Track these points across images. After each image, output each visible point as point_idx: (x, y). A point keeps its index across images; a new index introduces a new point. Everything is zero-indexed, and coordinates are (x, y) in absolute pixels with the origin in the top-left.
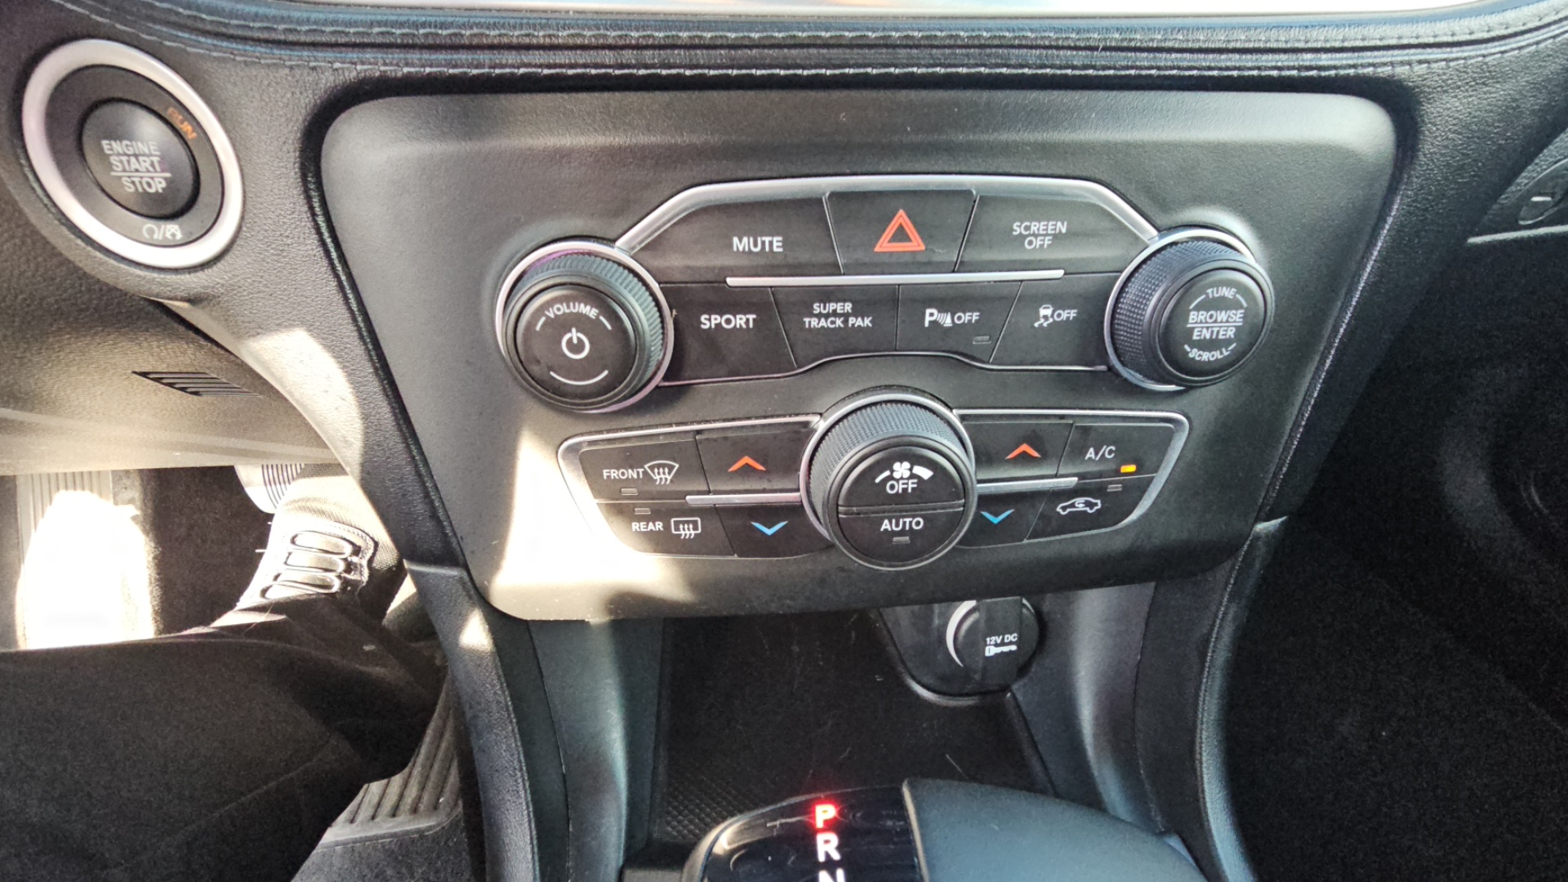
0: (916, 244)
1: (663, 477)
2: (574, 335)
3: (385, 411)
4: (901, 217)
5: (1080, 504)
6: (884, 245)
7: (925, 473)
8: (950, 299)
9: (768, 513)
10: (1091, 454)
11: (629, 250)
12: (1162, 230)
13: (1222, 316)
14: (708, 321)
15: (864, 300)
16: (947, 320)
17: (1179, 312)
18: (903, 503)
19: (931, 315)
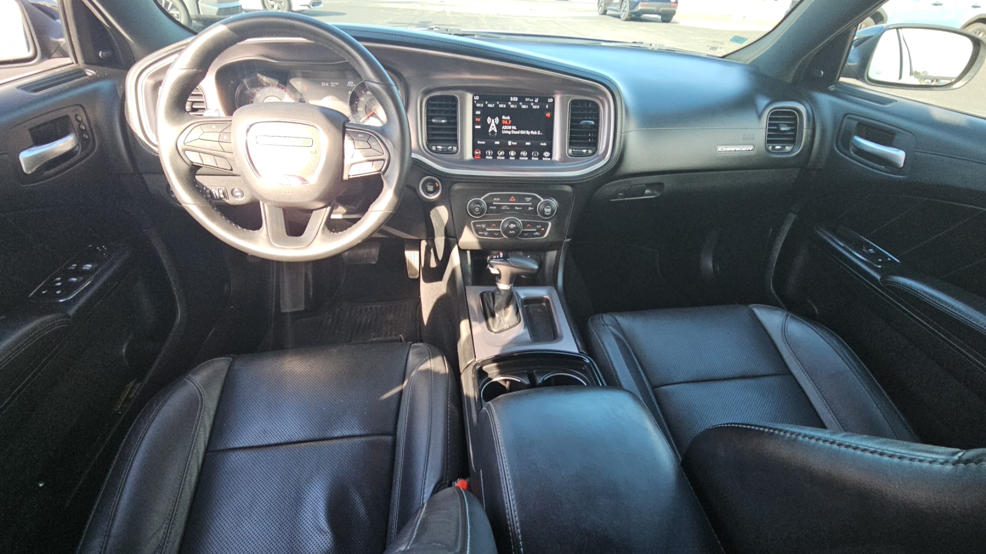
0: (514, 200)
1: (484, 226)
2: (477, 208)
3: (451, 217)
4: (513, 197)
5: (537, 233)
6: (511, 200)
7: (515, 226)
8: (518, 206)
9: (496, 232)
10: (538, 226)
11: (483, 199)
12: (544, 199)
13: (548, 209)
14: (491, 208)
15: (508, 206)
16: (518, 209)
17: (544, 208)
18: (512, 229)
19: (516, 208)
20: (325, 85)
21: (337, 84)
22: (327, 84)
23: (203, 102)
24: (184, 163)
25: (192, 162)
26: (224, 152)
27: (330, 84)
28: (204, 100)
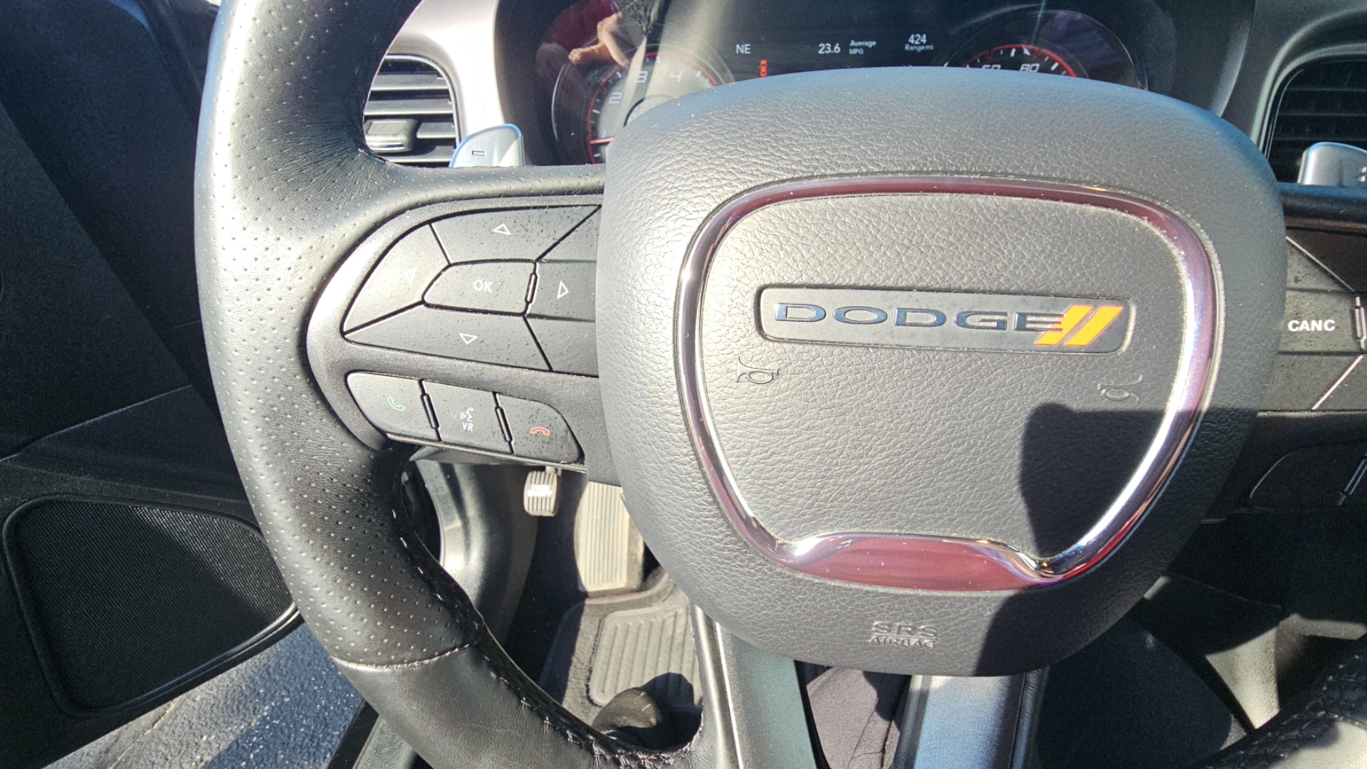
20: (829, 51)
21: (871, 44)
22: (837, 49)
23: (448, 118)
24: (342, 436)
25: (383, 433)
26: (551, 370)
27: (846, 47)
28: (453, 111)
